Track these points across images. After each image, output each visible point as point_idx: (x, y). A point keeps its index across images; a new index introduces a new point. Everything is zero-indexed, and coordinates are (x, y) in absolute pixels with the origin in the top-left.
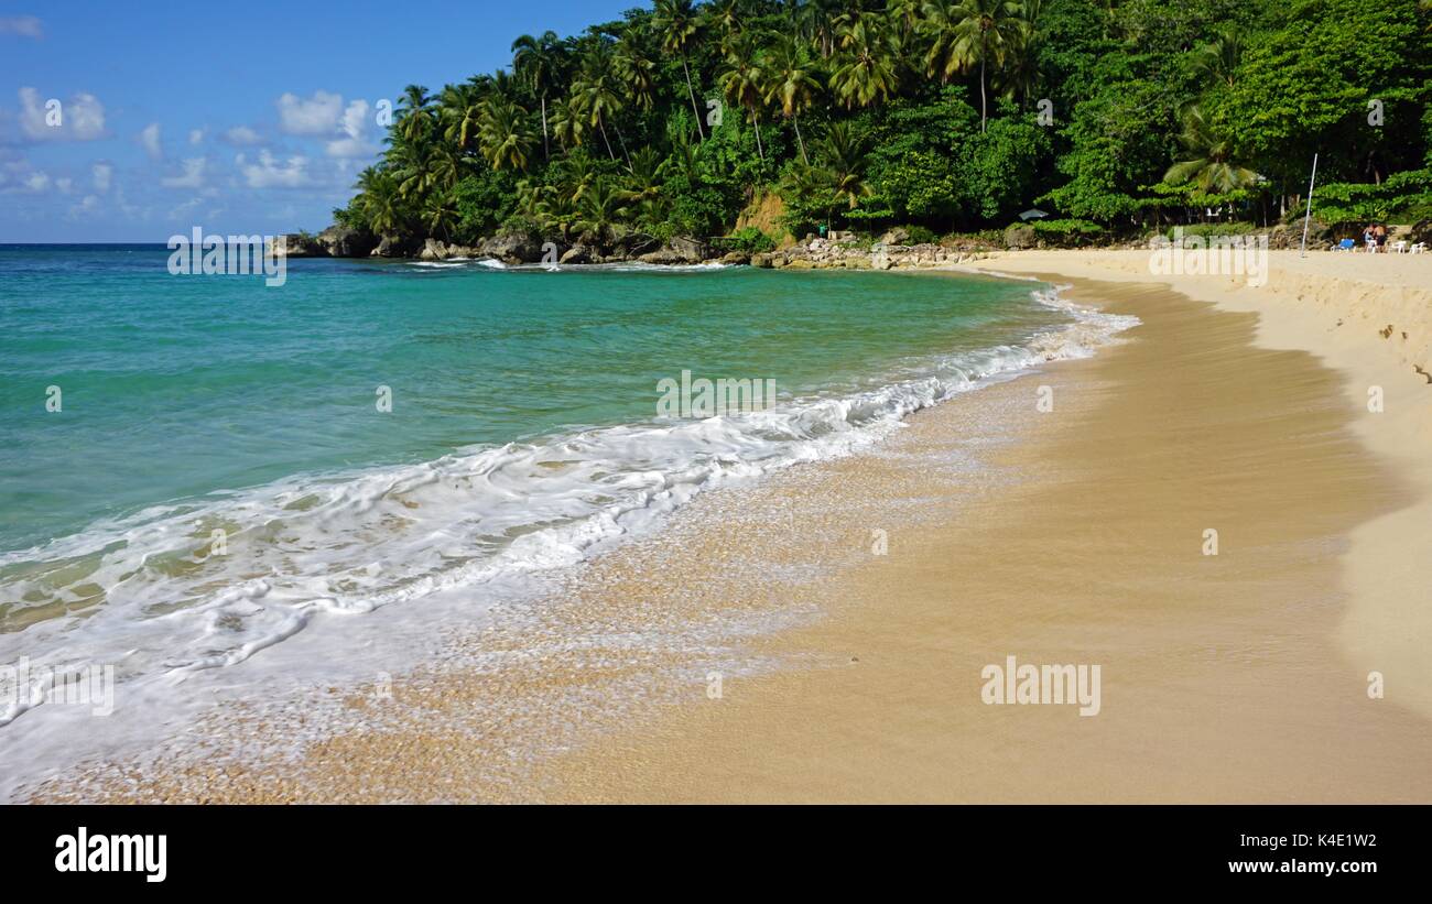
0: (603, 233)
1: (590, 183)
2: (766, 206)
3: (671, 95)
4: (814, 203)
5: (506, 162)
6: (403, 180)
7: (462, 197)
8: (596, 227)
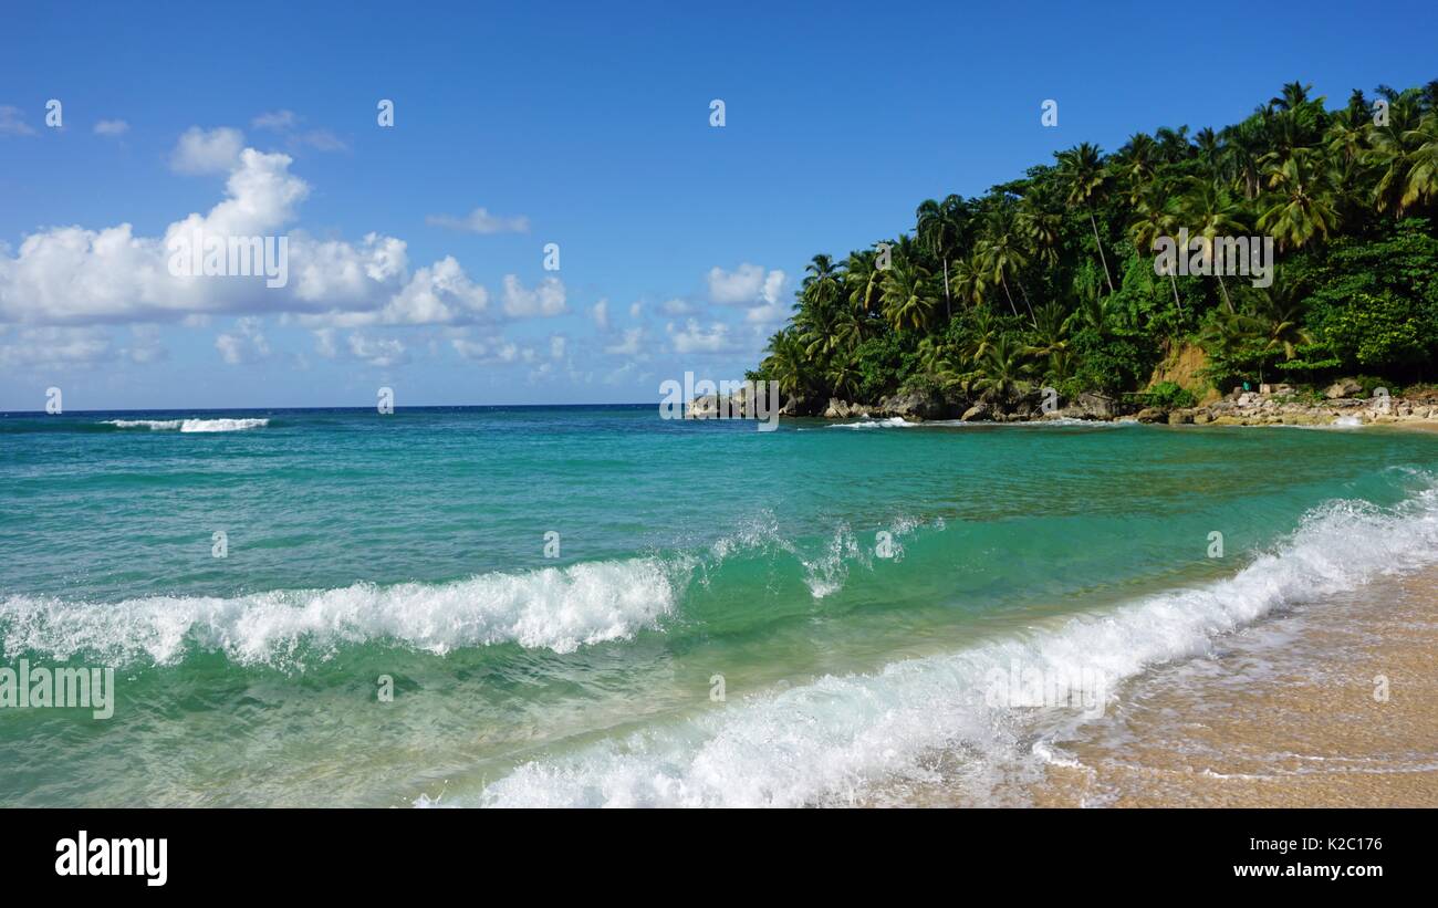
0: (1007, 391)
1: (993, 341)
2: (1185, 358)
3: (1077, 248)
4: (1242, 354)
5: (906, 321)
6: (810, 342)
7: (865, 357)
8: (1000, 385)
